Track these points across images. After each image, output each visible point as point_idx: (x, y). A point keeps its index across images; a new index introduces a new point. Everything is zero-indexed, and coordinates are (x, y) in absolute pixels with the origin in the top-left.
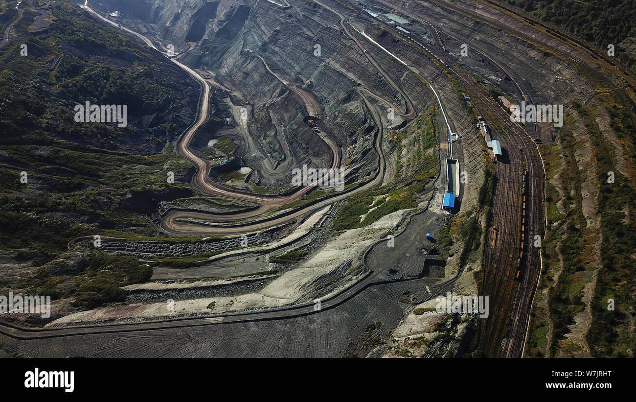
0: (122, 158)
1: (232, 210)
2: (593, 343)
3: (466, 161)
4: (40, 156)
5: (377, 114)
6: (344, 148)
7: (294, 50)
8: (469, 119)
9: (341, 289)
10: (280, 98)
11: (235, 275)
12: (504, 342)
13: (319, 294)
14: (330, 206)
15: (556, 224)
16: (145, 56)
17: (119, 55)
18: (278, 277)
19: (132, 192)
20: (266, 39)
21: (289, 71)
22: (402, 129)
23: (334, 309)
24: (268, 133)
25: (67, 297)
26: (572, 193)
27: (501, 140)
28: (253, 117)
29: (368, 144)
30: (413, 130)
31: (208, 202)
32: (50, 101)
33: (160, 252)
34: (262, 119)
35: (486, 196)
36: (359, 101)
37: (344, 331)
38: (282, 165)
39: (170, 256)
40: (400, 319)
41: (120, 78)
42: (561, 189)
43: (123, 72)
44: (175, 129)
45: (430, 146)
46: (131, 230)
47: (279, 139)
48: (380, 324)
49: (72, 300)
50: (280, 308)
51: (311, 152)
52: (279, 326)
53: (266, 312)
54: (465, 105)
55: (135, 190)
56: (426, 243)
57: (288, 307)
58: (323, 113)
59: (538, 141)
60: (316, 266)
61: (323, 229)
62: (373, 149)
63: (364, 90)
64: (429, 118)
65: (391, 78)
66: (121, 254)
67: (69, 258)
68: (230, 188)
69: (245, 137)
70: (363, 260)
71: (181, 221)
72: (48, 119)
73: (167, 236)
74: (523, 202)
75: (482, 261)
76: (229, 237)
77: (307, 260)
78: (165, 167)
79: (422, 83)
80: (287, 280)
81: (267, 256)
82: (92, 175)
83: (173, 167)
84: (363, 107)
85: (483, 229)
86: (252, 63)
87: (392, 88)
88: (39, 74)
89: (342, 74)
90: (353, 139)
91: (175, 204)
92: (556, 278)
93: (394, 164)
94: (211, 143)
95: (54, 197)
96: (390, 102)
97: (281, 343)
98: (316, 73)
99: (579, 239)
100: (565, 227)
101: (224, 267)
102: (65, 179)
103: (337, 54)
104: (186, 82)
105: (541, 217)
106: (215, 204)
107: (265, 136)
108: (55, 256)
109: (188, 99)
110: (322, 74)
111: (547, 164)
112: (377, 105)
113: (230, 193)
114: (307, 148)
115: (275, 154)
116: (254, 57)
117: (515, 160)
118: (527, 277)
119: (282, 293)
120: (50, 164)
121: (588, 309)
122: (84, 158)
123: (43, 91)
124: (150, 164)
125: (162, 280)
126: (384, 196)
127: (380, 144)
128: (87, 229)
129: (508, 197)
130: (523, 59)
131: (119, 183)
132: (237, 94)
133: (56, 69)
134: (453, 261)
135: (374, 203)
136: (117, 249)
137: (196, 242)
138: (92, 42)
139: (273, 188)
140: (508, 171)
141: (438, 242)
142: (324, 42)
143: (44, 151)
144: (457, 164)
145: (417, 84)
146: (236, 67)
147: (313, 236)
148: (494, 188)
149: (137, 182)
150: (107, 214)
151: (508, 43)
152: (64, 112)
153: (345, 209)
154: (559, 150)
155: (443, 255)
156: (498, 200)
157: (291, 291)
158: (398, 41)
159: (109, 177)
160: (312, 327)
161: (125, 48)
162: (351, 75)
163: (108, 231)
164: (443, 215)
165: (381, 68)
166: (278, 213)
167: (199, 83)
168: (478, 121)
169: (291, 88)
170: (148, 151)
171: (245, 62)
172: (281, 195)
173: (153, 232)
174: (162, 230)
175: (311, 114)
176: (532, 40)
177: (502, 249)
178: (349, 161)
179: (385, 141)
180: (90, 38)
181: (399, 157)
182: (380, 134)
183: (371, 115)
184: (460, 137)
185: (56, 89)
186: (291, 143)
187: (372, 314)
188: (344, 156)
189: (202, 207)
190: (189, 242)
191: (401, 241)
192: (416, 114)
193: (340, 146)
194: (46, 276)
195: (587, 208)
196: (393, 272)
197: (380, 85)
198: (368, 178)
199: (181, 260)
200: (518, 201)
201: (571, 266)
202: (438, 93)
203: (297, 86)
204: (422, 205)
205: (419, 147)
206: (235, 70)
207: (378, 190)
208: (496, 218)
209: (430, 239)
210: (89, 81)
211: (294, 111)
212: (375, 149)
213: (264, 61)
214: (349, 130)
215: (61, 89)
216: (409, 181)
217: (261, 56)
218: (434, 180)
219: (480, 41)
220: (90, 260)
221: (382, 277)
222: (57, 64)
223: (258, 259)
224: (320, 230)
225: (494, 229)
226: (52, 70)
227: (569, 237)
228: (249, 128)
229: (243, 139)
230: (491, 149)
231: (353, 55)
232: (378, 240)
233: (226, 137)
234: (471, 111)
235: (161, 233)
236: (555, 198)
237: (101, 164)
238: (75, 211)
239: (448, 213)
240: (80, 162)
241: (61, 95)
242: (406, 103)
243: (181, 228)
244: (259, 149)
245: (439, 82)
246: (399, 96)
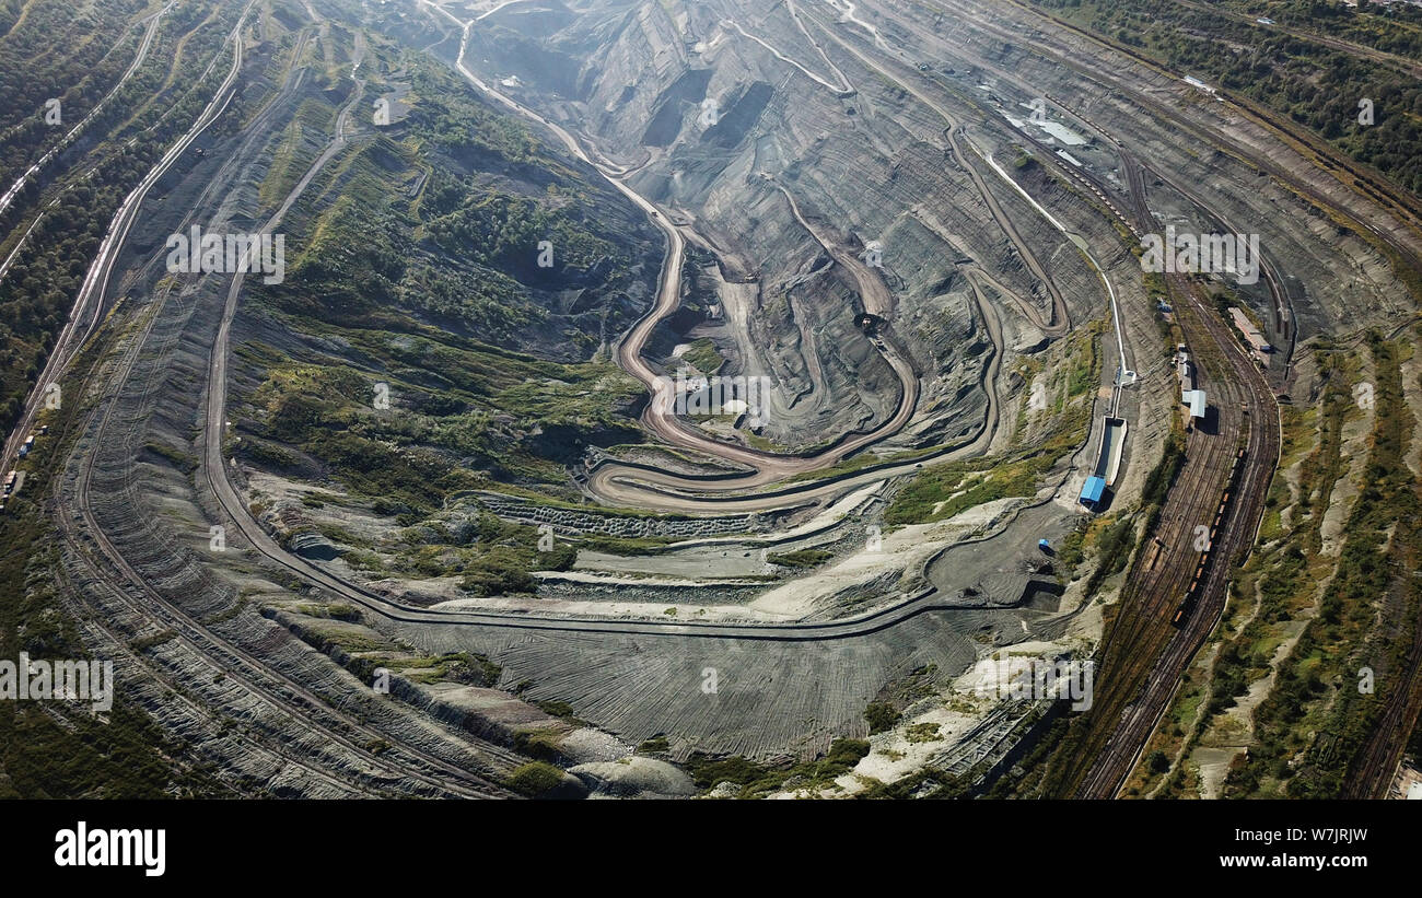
0: (526, 364)
1: (709, 474)
2: (1263, 720)
3: (1142, 423)
4: (398, 350)
5: (996, 321)
6: (926, 380)
7: (851, 181)
8: (1161, 348)
9: (880, 609)
10: (814, 274)
11: (710, 575)
12: (1127, 711)
13: (843, 613)
14: (883, 482)
15: (1270, 545)
16: (569, 176)
17: (524, 172)
18: (779, 586)
19: (544, 425)
20: (800, 154)
21: (838, 221)
22: (1037, 354)
23: (863, 637)
24: (784, 341)
25: (451, 576)
26: (1315, 495)
27: (1212, 391)
28: (760, 307)
29: (972, 377)
30: (1058, 357)
31: (668, 454)
32: (410, 254)
33: (588, 527)
34: (776, 312)
35: (1157, 488)
36: (965, 293)
37: (875, 670)
38: (805, 401)
39: (605, 535)
40: (970, 664)
41: (526, 217)
42: (1296, 488)
43: (531, 205)
44: (617, 320)
45: (1079, 391)
46: (540, 489)
47: (805, 354)
48: (934, 668)
49: (460, 580)
50: (777, 625)
51: (861, 382)
52: (775, 649)
53: (756, 627)
54: (1159, 319)
55: (549, 422)
56: (1038, 555)
57: (790, 625)
58: (893, 309)
59: (1284, 398)
60: (843, 574)
61: (864, 520)
62: (979, 387)
63: (979, 271)
64: (1088, 339)
65: (1033, 254)
66: (527, 524)
67: (448, 520)
68: (707, 435)
69: (741, 345)
70: (923, 569)
71: (621, 482)
72: (409, 287)
73: (599, 505)
74: (1222, 503)
75: (1123, 590)
76: (702, 516)
77: (830, 566)
78: (598, 387)
79: (1089, 270)
80: (794, 590)
81: (764, 552)
82: (476, 389)
83: (611, 389)
84: (970, 305)
85: (1137, 542)
86: (766, 201)
87: (1031, 273)
88: (392, 205)
89: (938, 238)
90: (946, 363)
91: (613, 453)
92: (1240, 629)
93: (1013, 418)
94: (680, 350)
95: (422, 421)
96: (1025, 300)
97: (775, 674)
98: (890, 230)
99: (1301, 571)
100: (1283, 550)
101: (691, 560)
102: (436, 393)
103: (935, 197)
104: (639, 230)
105: (1248, 532)
106: (681, 459)
107: (778, 345)
108: (426, 514)
109: (642, 265)
110: (902, 233)
111: (1287, 442)
112: (1000, 303)
113: (707, 444)
114: (856, 375)
115: (793, 380)
116: (773, 189)
117: (1230, 427)
118: (1194, 621)
119: (783, 608)
120: (413, 365)
121: (1274, 675)
122: (466, 359)
123: (399, 236)
124: (572, 380)
125: (591, 570)
126: (983, 473)
127: (995, 379)
128: (473, 479)
129: (1198, 491)
130: (1297, 236)
131: (523, 409)
132: (733, 261)
133: (420, 197)
134: (1075, 588)
135: (962, 483)
136: (520, 516)
137: (648, 517)
138: (480, 147)
139: (785, 442)
140: (1210, 447)
141: (1057, 556)
142: (912, 172)
143: (403, 343)
144: (1124, 428)
145: (1079, 271)
146: (736, 206)
147: (846, 530)
148: (1176, 474)
149: (551, 410)
150: (503, 458)
151: (1273, 201)
152: (433, 276)
153: (909, 491)
154: (1316, 418)
155: (1062, 577)
156: (1177, 495)
157: (799, 604)
158: (1055, 182)
159: (505, 396)
160: (825, 657)
161: (535, 158)
162: (956, 241)
163: (504, 485)
164: (1077, 512)
165: (1017, 232)
166: (789, 486)
167: (664, 233)
168: (1176, 352)
169: (837, 255)
170: (568, 356)
171: (754, 197)
172: (796, 456)
173: (575, 495)
174: (589, 494)
175: (871, 310)
176: (1323, 199)
177: (1161, 575)
178: (933, 404)
179: (1004, 374)
180: (477, 139)
181: (1025, 406)
182: (996, 359)
183: (984, 322)
184: (1140, 379)
185: (420, 234)
186: (825, 363)
187: (925, 652)
188: (923, 395)
189: (659, 462)
190: (636, 517)
191: (993, 548)
192: (1071, 327)
193: (919, 375)
194: (417, 542)
195: (1330, 523)
196: (970, 593)
197: (1009, 265)
198: (961, 439)
199: (622, 542)
200: (1213, 501)
201: (1271, 612)
202: (1117, 292)
203: (851, 254)
204: (1044, 493)
205: (1061, 390)
206: (734, 213)
207: (977, 461)
208: (1165, 525)
209: (1046, 549)
210: (473, 222)
211: (838, 302)
212: (983, 386)
213: (791, 199)
214: (938, 348)
215: (427, 235)
216: (1033, 451)
217: (787, 187)
218: (1074, 451)
219: (1220, 191)
220: (480, 526)
221: (950, 599)
222: (421, 187)
223: (747, 555)
224: (859, 521)
225: (1158, 542)
226: (413, 198)
227: (1283, 568)
228: (750, 328)
229: (738, 348)
230: (1188, 405)
231: (964, 202)
232: (953, 542)
233: (706, 342)
234: (1167, 332)
235: (588, 499)
236: (1281, 502)
237: (493, 373)
238: (455, 447)
239: (1087, 511)
240: (459, 365)
241: (428, 244)
242: (1054, 304)
243: (621, 494)
244: (766, 369)
245: (1121, 271)
246: (1042, 289)
